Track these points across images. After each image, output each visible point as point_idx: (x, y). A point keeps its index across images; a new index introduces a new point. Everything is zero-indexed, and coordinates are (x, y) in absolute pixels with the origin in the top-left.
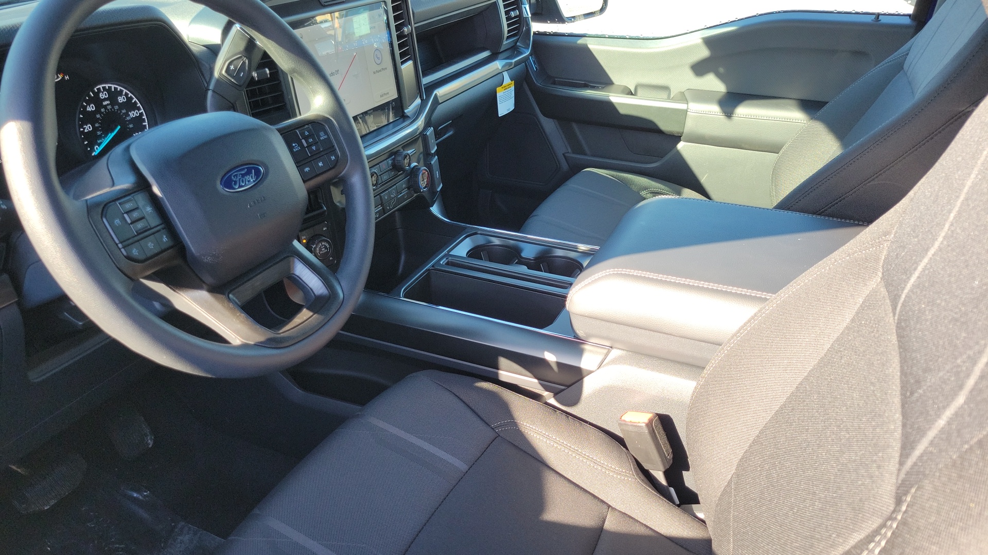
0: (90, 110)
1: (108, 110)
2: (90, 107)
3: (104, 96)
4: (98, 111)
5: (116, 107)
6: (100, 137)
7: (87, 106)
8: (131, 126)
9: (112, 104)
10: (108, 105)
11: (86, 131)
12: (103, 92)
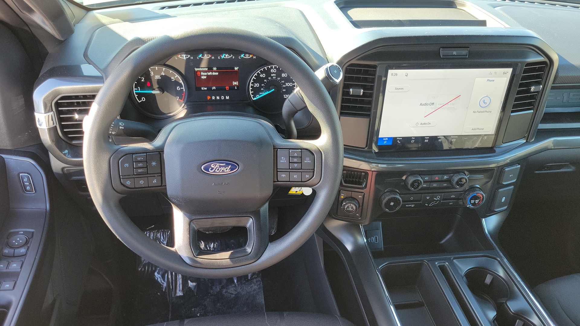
0: (262, 76)
1: (273, 79)
2: (262, 75)
3: (274, 71)
4: (266, 78)
5: (279, 79)
6: (262, 91)
7: (260, 74)
8: (284, 90)
9: (277, 77)
10: (274, 76)
11: (255, 86)
12: (273, 69)
